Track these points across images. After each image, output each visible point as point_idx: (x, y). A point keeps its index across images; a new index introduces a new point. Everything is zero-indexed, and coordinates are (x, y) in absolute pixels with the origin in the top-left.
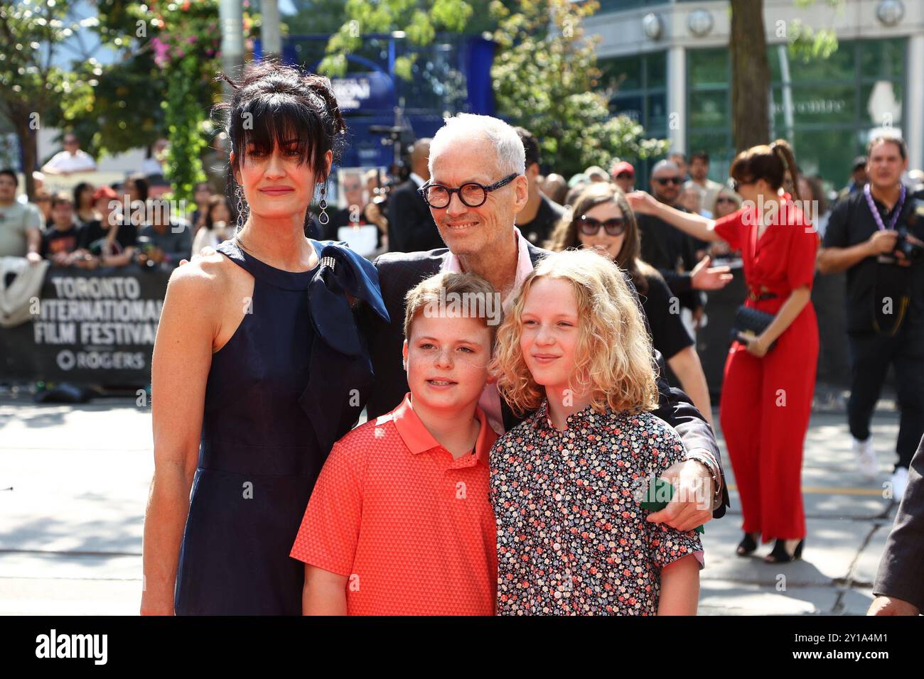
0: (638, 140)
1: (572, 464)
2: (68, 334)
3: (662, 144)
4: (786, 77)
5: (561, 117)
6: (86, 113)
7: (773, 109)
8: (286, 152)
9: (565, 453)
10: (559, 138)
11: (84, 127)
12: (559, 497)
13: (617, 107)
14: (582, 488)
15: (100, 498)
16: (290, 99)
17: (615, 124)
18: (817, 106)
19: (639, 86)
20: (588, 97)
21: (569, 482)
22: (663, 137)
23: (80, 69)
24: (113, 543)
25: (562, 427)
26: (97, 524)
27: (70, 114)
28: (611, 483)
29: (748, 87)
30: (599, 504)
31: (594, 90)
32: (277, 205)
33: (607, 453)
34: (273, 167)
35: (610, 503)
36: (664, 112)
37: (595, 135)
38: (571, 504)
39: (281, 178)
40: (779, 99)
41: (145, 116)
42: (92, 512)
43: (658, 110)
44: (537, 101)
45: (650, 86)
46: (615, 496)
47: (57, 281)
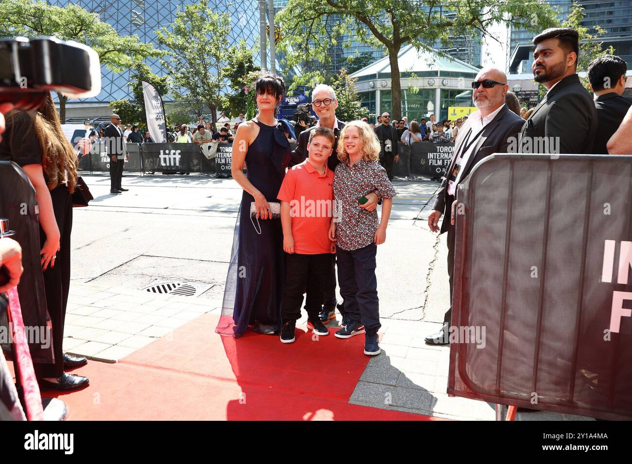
0: (368, 114)
1: (353, 176)
2: (223, 161)
3: (374, 115)
4: (406, 98)
5: (349, 107)
6: (228, 107)
7: (402, 106)
8: (269, 93)
9: (352, 173)
10: (348, 113)
11: (227, 111)
12: (349, 184)
13: (363, 105)
14: (355, 181)
15: (232, 199)
16: (271, 80)
17: (362, 109)
18: (413, 106)
19: (369, 100)
20: (356, 102)
21: (352, 180)
22: (375, 113)
23: (226, 95)
24: (234, 209)
25: (351, 166)
26: (231, 205)
27: (224, 107)
28: (363, 181)
29: (396, 99)
30: (359, 186)
31: (357, 100)
32: (265, 106)
33: (362, 173)
34: (265, 96)
35: (362, 186)
36: (375, 107)
37: (357, 112)
38: (352, 185)
39: (266, 99)
40: (404, 103)
41: (242, 108)
42: (229, 202)
43: (373, 106)
44: (342, 103)
45: (371, 100)
46: (363, 184)
47: (221, 148)
